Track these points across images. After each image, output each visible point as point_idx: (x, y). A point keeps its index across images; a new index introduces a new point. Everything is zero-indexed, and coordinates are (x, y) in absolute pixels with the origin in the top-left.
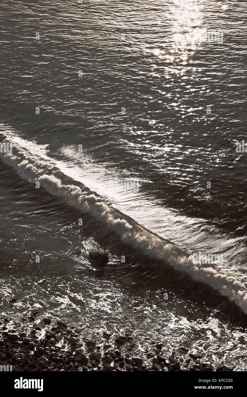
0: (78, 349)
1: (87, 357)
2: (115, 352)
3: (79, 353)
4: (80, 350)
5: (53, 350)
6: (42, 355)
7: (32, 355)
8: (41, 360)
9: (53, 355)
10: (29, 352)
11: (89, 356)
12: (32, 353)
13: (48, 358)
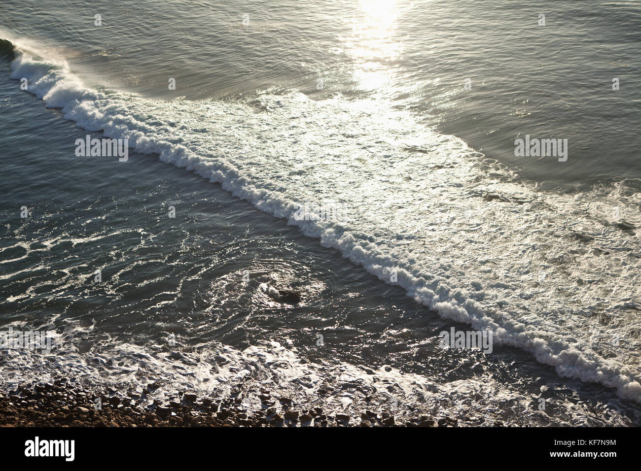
0: (270, 408)
1: (282, 417)
2: (315, 409)
3: (271, 413)
4: (272, 409)
5: (239, 411)
6: (227, 418)
7: (215, 418)
8: (225, 423)
9: (240, 416)
10: (211, 415)
11: (284, 415)
12: (215, 415)
13: (234, 420)
